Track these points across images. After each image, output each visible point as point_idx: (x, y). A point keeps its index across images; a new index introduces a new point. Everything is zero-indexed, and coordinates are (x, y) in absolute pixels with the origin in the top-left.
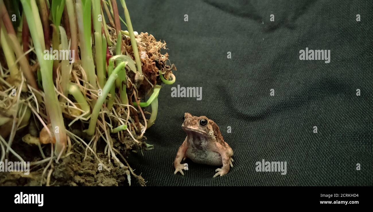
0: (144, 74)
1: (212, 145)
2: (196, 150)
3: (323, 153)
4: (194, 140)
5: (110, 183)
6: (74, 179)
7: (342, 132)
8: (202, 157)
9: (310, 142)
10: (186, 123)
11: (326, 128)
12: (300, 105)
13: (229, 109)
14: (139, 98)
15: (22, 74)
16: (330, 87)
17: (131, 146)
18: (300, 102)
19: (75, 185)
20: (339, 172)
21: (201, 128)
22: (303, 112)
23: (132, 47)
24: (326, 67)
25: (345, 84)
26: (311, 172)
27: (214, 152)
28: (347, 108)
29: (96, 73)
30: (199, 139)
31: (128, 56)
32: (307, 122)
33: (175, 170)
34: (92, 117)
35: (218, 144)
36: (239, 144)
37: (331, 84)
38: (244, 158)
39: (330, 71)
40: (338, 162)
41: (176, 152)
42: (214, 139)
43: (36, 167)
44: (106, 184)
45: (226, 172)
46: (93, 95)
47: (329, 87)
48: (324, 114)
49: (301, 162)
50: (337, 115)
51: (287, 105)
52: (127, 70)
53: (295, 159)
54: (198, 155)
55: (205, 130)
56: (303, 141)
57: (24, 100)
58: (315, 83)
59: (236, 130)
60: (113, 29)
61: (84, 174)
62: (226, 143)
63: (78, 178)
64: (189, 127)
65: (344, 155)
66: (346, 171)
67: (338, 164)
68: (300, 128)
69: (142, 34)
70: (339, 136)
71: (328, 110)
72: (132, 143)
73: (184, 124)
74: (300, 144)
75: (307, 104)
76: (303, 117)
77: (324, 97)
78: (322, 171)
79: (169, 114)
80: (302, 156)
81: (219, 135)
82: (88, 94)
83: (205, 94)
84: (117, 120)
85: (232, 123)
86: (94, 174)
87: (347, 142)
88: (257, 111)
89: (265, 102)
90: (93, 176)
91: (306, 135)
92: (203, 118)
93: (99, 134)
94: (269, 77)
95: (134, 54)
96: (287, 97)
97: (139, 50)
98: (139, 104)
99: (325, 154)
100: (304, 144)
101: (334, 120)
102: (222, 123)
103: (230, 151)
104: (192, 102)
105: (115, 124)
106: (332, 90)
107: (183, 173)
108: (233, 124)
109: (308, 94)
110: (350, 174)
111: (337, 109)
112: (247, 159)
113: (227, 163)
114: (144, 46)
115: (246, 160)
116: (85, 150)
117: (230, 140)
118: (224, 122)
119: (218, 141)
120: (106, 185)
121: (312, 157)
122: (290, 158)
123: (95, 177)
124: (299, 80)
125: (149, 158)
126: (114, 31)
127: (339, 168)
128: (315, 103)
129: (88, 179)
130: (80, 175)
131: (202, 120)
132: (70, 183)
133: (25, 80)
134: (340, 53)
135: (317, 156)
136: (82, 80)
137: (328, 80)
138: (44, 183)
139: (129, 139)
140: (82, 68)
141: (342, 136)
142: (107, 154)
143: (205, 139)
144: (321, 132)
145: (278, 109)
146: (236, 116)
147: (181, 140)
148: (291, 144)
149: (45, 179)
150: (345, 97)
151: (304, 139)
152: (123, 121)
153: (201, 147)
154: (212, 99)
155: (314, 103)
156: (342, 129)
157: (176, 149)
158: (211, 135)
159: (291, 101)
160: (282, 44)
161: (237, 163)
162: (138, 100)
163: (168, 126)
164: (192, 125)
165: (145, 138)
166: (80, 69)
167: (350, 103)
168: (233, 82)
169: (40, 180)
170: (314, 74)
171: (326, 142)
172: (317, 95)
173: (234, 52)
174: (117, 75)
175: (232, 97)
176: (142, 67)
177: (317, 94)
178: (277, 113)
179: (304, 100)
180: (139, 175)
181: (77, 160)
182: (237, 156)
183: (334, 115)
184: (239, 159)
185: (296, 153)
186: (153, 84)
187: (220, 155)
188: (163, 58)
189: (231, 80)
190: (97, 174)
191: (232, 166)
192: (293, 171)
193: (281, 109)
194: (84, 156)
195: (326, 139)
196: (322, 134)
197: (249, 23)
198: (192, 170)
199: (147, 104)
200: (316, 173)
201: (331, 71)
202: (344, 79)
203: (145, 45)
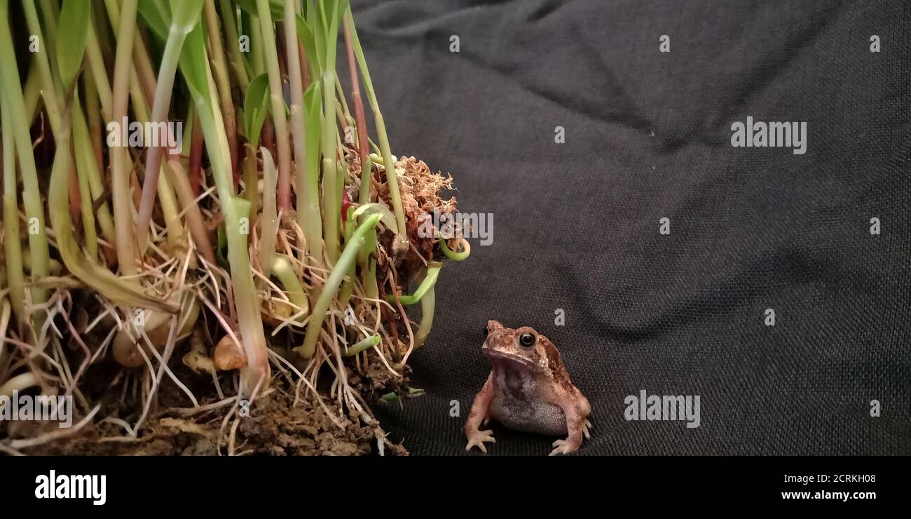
0: (410, 238)
1: (545, 388)
2: (512, 400)
3: (779, 410)
4: (507, 379)
5: (346, 450)
6: (278, 441)
7: (818, 364)
8: (524, 414)
9: (751, 385)
10: (492, 340)
11: (786, 356)
12: (733, 306)
13: (582, 317)
14: (399, 287)
15: (189, 235)
16: (794, 268)
17: (384, 381)
18: (731, 300)
19: (280, 450)
20: (808, 447)
21: (523, 351)
22: (740, 321)
23: (387, 185)
24: (786, 225)
25: (827, 262)
26: (752, 446)
27: (550, 403)
28: (831, 313)
29: (323, 237)
30: (519, 378)
31: (382, 204)
32: (746, 342)
33: (467, 442)
34: (311, 322)
35: (558, 388)
36: (604, 390)
37: (797, 261)
38: (615, 420)
39: (794, 233)
40: (808, 427)
41: (468, 408)
42: (549, 376)
43: (205, 415)
44: (338, 452)
45: (575, 447)
46: (316, 278)
47: (792, 268)
48: (783, 325)
49: (733, 428)
50: (809, 328)
51: (704, 306)
52: (378, 230)
53: (721, 421)
54: (515, 411)
55: (531, 356)
56: (738, 384)
57: (190, 285)
58: (763, 259)
59: (598, 360)
60: (352, 150)
61: (295, 433)
62: (574, 388)
63: (285, 439)
64: (497, 349)
65: (821, 412)
66: (824, 443)
67: (808, 430)
68: (732, 356)
69: (405, 160)
70: (811, 374)
71: (792, 318)
72: (385, 377)
73: (488, 343)
74: (732, 391)
75: (747, 303)
76: (740, 332)
77: (783, 289)
78: (775, 446)
79: (452, 327)
80: (736, 416)
81: (560, 370)
82: (307, 277)
83: (529, 283)
84: (357, 329)
85: (589, 347)
86: (314, 433)
87: (828, 385)
88: (641, 321)
89: (659, 299)
90: (312, 437)
91: (744, 372)
92: (526, 331)
93: (323, 357)
94: (667, 248)
95: (391, 199)
96: (705, 290)
97: (401, 191)
98: (399, 299)
99: (783, 411)
100: (739, 390)
101: (804, 338)
102: (568, 347)
103: (584, 404)
104: (501, 300)
105: (353, 336)
106: (800, 274)
107: (484, 449)
108: (591, 348)
109: (749, 282)
110: (831, 450)
111: (810, 314)
112: (621, 423)
113: (577, 428)
114: (410, 184)
115: (617, 424)
116: (296, 388)
117: (585, 383)
118: (572, 345)
119: (557, 382)
120: (339, 454)
121: (757, 417)
122: (711, 420)
123: (317, 438)
124: (730, 253)
125: (411, 418)
126: (355, 155)
127: (809, 439)
128: (763, 301)
129: (305, 442)
130: (289, 433)
131: (524, 336)
132: (272, 447)
133: (195, 248)
134: (816, 196)
135: (765, 414)
136: (295, 248)
137: (791, 252)
138: (224, 444)
139: (378, 369)
140: (297, 226)
141: (819, 373)
142: (336, 398)
143: (530, 376)
144: (776, 365)
145: (685, 315)
146: (597, 330)
147: (479, 383)
148: (713, 392)
149: (226, 437)
150: (826, 288)
151: (741, 380)
152: (368, 332)
153: (523, 394)
154: (546, 294)
155: (761, 302)
156: (819, 358)
157: (468, 403)
158: (542, 368)
159: (714, 298)
160: (694, 177)
161: (598, 430)
162: (397, 290)
163: (451, 352)
164: (503, 344)
165: (408, 370)
166: (293, 228)
167: (836, 302)
168: (590, 259)
169: (216, 438)
170: (761, 241)
171: (784, 385)
172: (769, 284)
173: (592, 195)
174: (363, 238)
175: (588, 289)
176: (406, 224)
177: (768, 282)
178: (684, 324)
179: (740, 295)
180: (398, 445)
181: (280, 406)
182: (600, 417)
183: (804, 328)
184: (604, 422)
185: (724, 410)
186: (427, 259)
187: (562, 412)
188: (445, 207)
189: (585, 255)
190: (319, 434)
191: (588, 435)
192: (716, 446)
193: (692, 315)
194: (294, 399)
195: (786, 379)
196: (779, 370)
197: (622, 134)
198: (503, 444)
199: (414, 299)
200: (762, 449)
201: (797, 234)
202: (823, 251)
203: (412, 182)
